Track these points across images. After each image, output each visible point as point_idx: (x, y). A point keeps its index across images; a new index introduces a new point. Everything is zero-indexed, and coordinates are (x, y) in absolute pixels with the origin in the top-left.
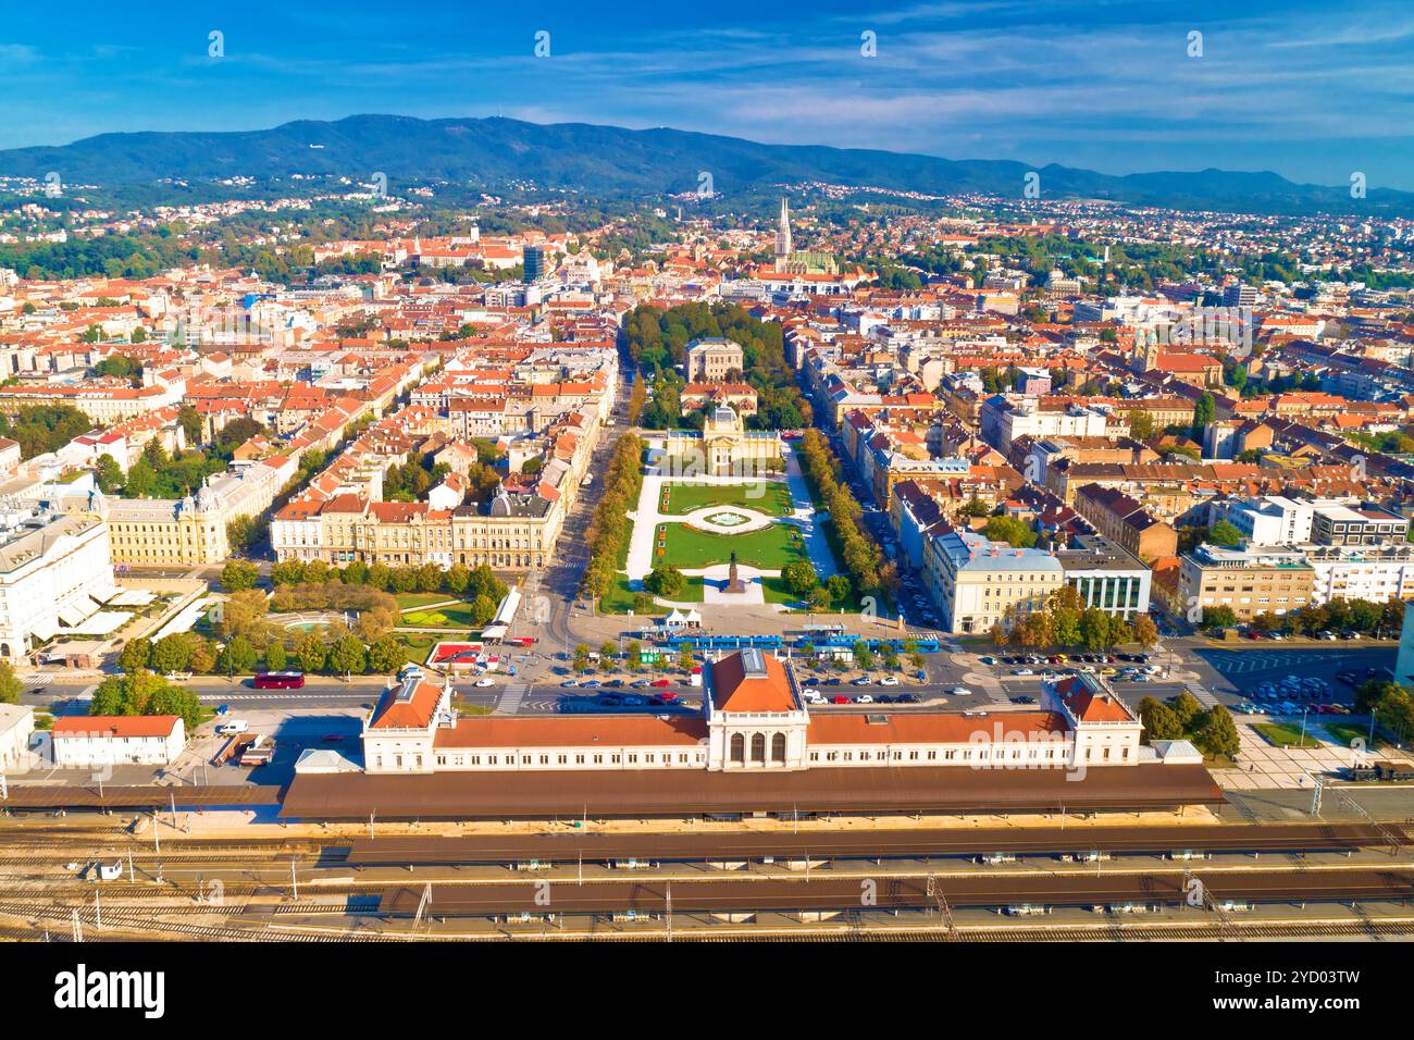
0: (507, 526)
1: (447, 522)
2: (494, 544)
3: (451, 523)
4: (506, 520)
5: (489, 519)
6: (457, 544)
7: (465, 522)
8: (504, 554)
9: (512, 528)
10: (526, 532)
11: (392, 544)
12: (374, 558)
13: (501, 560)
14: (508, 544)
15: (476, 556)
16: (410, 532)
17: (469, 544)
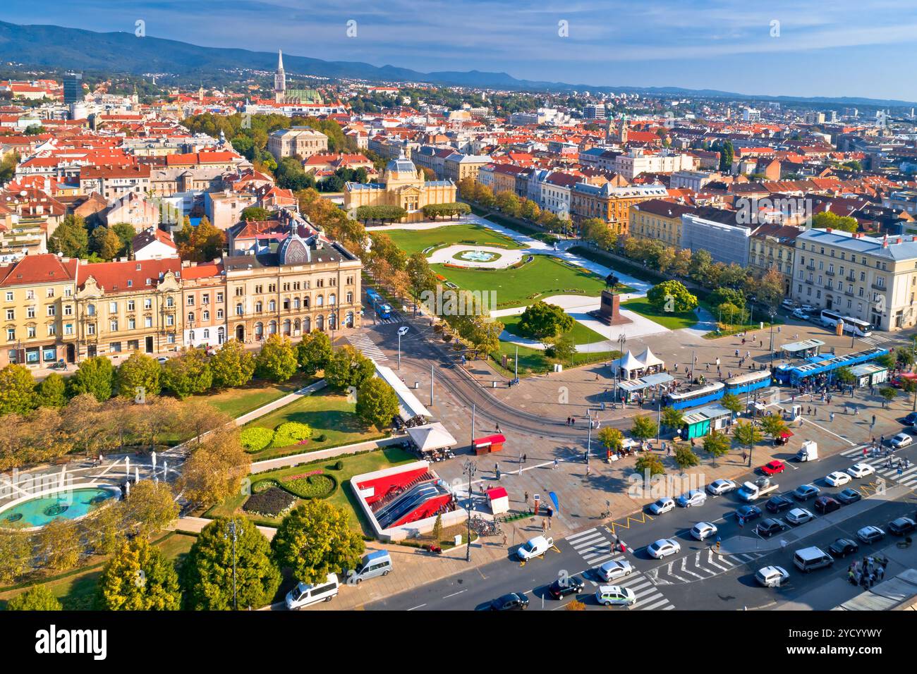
0: (307, 278)
1: (217, 280)
2: (287, 305)
3: (224, 281)
4: (307, 269)
5: (282, 270)
6: (232, 312)
7: (245, 278)
8: (303, 317)
9: (314, 279)
10: (332, 282)
11: (124, 324)
12: (92, 350)
13: (297, 327)
14: (306, 303)
15: (261, 325)
16: (157, 302)
17: (250, 309)
